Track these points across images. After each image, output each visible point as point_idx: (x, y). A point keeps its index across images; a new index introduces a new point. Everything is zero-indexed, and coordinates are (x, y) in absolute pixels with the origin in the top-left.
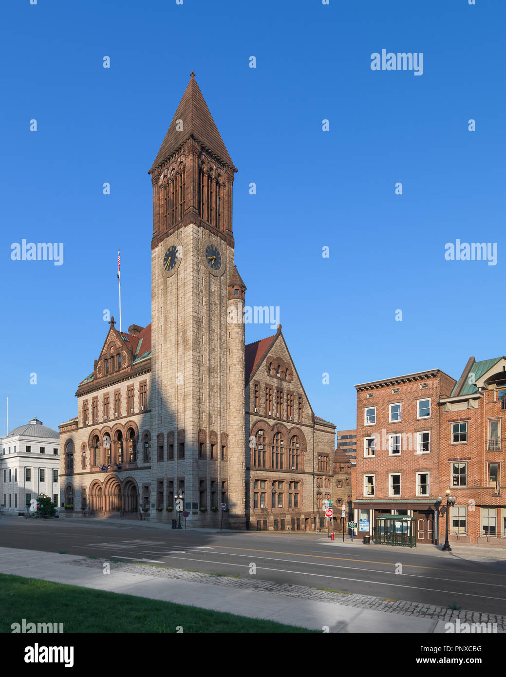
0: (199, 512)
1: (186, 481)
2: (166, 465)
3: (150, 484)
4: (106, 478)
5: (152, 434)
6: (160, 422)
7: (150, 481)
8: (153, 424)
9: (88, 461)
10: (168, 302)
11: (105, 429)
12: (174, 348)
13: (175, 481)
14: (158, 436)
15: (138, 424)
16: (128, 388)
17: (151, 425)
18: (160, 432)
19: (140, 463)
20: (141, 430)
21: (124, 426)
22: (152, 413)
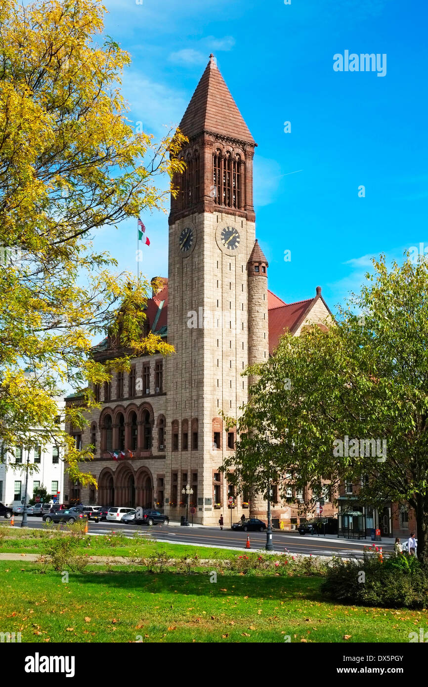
2: (180, 456)
3: (164, 475)
4: (119, 466)
5: (167, 420)
6: (175, 408)
7: (164, 473)
8: (169, 409)
9: (98, 445)
10: (184, 283)
11: (119, 408)
13: (189, 474)
14: (173, 423)
15: (153, 406)
16: (144, 365)
17: (166, 410)
18: (174, 419)
19: (155, 451)
20: (156, 415)
21: (138, 408)
22: (168, 397)
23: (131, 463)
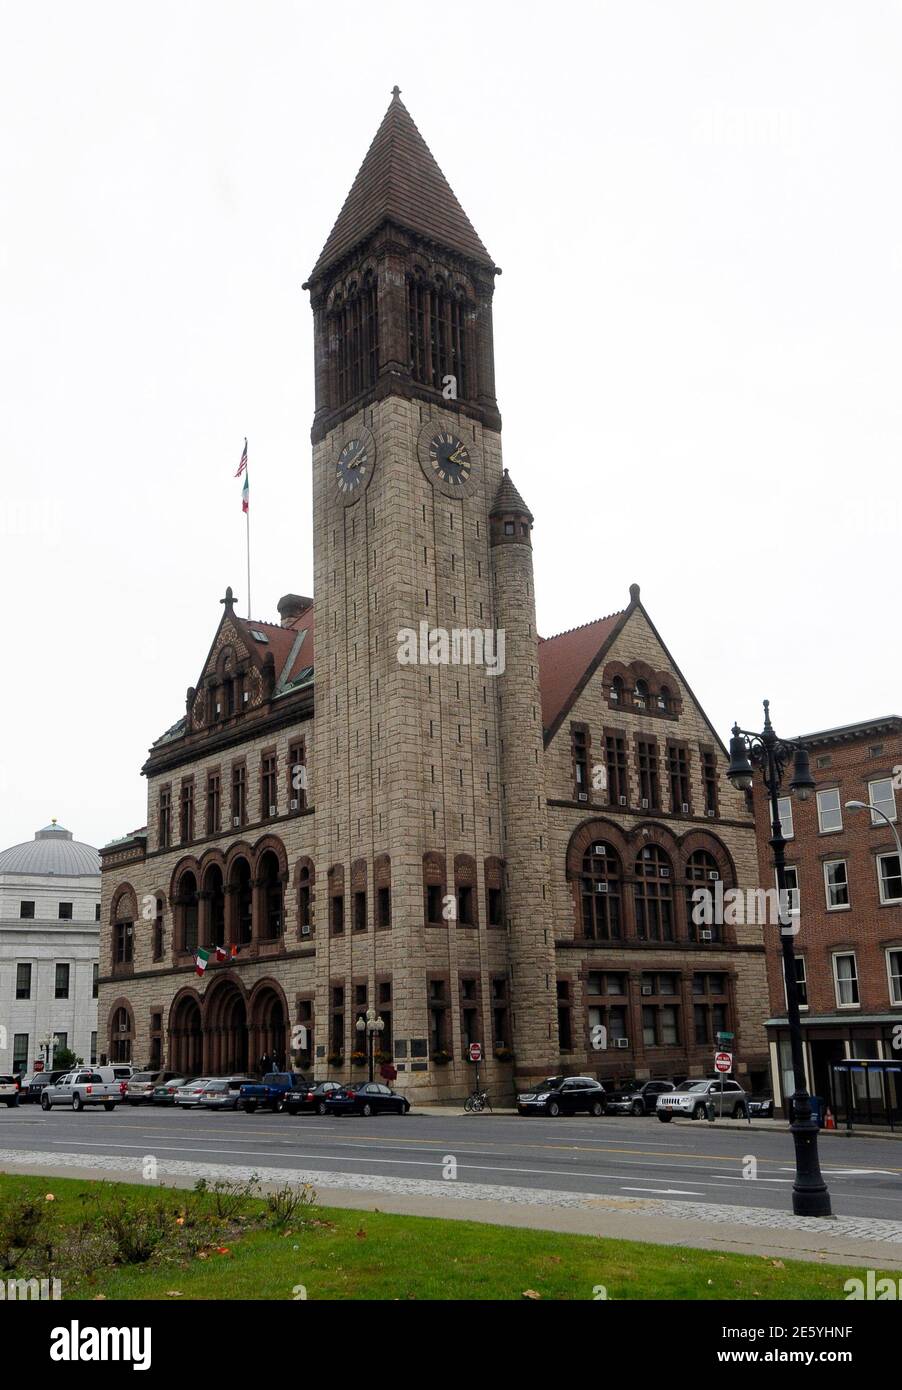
0: (430, 1065)
1: (394, 985)
2: (348, 945)
3: (312, 995)
4: (211, 983)
5: (318, 868)
6: (335, 838)
7: (313, 988)
8: (320, 843)
9: (168, 940)
10: (349, 559)
11: (211, 856)
12: (361, 663)
13: (371, 985)
14: (331, 872)
15: (285, 842)
16: (263, 756)
17: (315, 846)
18: (334, 863)
19: (290, 941)
20: (292, 859)
21: (254, 849)
22: (317, 815)
23: (237, 972)
